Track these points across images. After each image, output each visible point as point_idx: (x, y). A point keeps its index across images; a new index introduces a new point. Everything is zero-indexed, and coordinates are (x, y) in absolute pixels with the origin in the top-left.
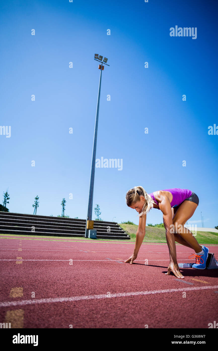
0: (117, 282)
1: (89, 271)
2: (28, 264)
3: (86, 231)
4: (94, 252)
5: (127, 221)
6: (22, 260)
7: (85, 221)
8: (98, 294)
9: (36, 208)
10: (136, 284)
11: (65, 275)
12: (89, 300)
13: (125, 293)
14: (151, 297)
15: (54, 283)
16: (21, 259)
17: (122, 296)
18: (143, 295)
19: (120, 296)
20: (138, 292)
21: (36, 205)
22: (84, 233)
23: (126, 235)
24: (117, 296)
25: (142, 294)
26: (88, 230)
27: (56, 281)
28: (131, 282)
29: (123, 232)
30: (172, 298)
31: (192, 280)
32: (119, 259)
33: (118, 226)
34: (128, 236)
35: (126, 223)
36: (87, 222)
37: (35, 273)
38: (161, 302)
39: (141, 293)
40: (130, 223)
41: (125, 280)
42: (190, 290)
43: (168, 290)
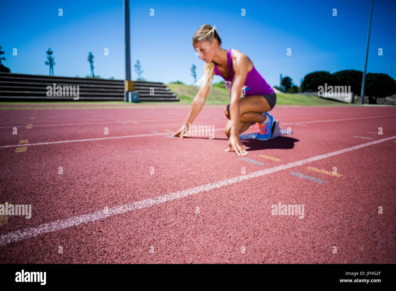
0: (167, 171)
1: (127, 156)
2: (36, 151)
3: (125, 94)
4: (135, 122)
5: (175, 81)
6: (28, 145)
7: (123, 81)
8: (139, 200)
9: (51, 66)
10: (192, 173)
11: (91, 166)
12: (125, 213)
13: (179, 192)
14: (217, 195)
15: (72, 184)
16: (25, 144)
17: (176, 198)
18: (205, 192)
19: (172, 199)
20: (197, 188)
21: (51, 63)
22: (123, 96)
23: (175, 97)
24: (169, 199)
25: (203, 191)
26: (128, 93)
27: (75, 179)
28: (186, 168)
29: (171, 94)
30: (244, 192)
31: (261, 158)
32: (168, 131)
33: (165, 87)
34: (177, 98)
35: (175, 83)
36: (126, 83)
37: (42, 167)
38: (231, 202)
39: (201, 189)
40: (179, 83)
41: (178, 167)
42: (263, 175)
43: (236, 178)
